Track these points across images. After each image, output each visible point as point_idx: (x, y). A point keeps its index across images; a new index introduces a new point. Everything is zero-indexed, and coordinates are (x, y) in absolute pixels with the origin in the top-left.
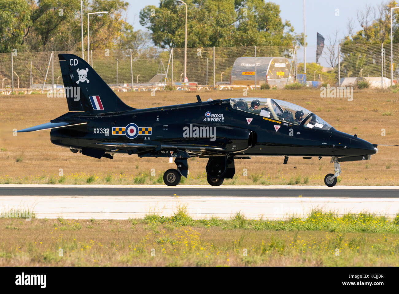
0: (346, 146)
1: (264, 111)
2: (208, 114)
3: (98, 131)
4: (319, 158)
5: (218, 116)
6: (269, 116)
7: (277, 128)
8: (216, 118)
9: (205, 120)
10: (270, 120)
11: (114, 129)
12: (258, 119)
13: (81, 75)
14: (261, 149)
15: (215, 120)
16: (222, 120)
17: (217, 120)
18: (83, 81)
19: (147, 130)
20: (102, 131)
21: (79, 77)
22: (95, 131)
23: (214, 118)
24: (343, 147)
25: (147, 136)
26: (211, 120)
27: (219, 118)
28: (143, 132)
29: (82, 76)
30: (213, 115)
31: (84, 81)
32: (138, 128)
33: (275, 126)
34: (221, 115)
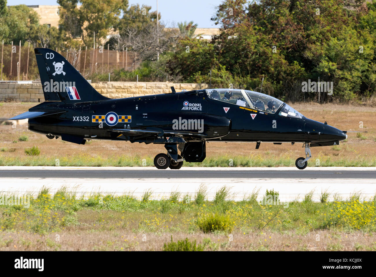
0: (320, 133)
1: (240, 100)
2: (186, 103)
3: (78, 119)
4: (292, 143)
5: (196, 105)
6: (245, 106)
7: (253, 116)
8: (194, 107)
9: (183, 108)
10: (246, 109)
11: (94, 117)
12: (235, 108)
13: (57, 68)
14: (238, 135)
15: (193, 109)
16: (200, 109)
17: (195, 109)
18: (59, 73)
19: (126, 118)
20: (81, 119)
21: (55, 69)
22: (74, 119)
23: (192, 107)
24: (317, 134)
25: (127, 124)
26: (189, 109)
27: (197, 107)
28: (123, 120)
29: (59, 68)
30: (190, 105)
31: (61, 73)
32: (118, 116)
33: (251, 114)
34: (199, 104)
